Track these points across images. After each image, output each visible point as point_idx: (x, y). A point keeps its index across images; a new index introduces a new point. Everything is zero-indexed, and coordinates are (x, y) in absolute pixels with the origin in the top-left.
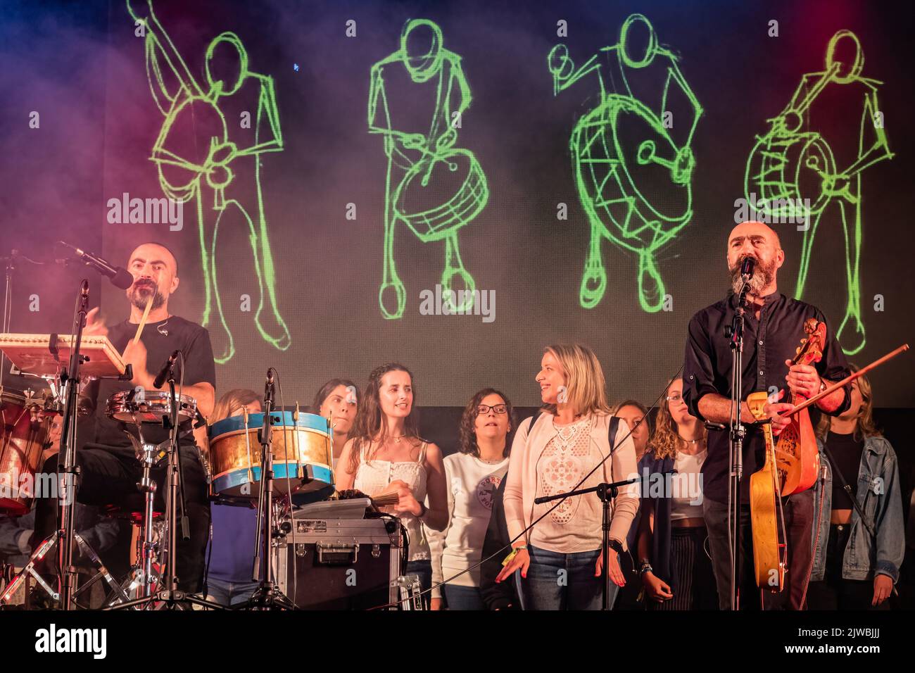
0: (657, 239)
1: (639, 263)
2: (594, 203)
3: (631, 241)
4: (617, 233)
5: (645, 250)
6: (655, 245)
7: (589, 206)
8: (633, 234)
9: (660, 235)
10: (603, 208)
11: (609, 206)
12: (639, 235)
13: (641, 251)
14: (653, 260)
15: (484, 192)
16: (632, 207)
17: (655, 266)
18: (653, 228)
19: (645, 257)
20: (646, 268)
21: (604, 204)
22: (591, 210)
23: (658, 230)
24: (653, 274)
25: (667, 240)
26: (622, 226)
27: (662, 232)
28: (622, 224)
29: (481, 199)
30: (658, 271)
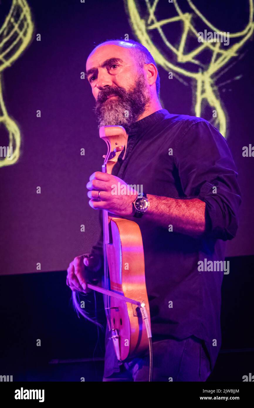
0: (216, 60)
1: (196, 91)
2: (147, 25)
3: (188, 66)
4: (170, 56)
5: (203, 73)
6: (214, 67)
7: (140, 30)
8: (189, 58)
9: (219, 55)
10: (155, 31)
11: (163, 27)
12: (196, 57)
13: (198, 76)
14: (212, 86)
15: (28, 26)
16: (188, 26)
17: (214, 91)
18: (212, 47)
19: (203, 82)
20: (204, 96)
21: (158, 25)
22: (143, 34)
23: (216, 50)
24: (213, 102)
25: (226, 60)
26: (178, 49)
27: (222, 51)
28: (177, 46)
29: (25, 34)
30: (217, 97)
